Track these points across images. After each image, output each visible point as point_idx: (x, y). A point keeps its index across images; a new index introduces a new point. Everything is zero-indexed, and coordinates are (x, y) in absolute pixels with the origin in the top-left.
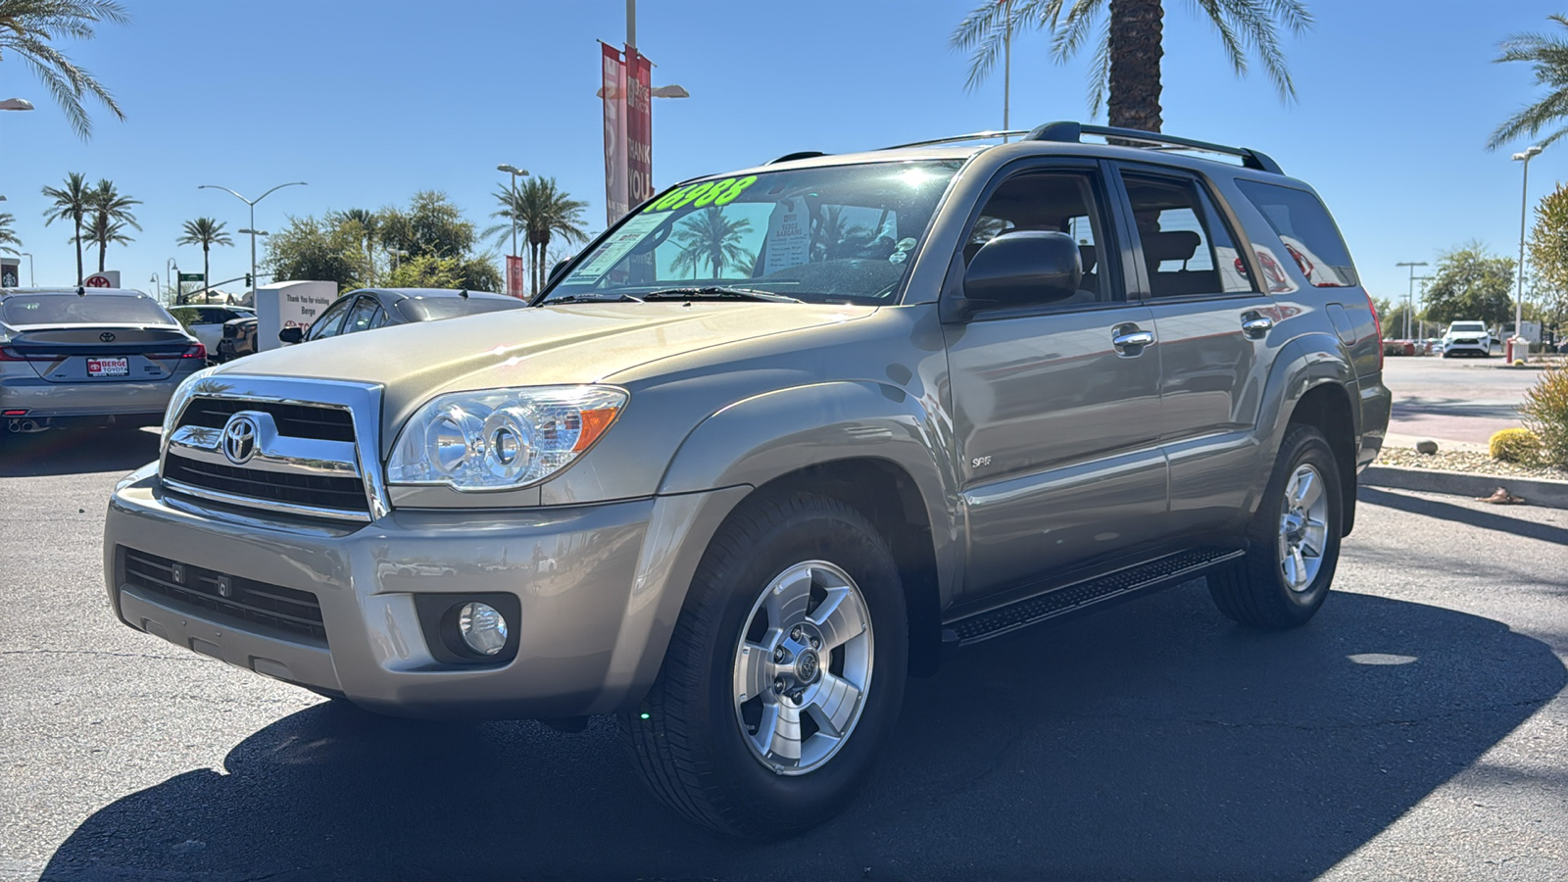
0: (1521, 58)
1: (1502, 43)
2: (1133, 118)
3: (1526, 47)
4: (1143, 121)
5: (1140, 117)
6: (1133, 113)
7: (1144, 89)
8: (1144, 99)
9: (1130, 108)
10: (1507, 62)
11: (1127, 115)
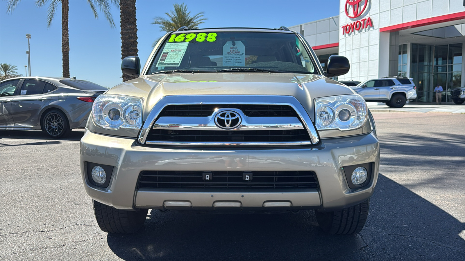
0: (158, 24)
1: (155, 19)
2: (130, 28)
3: (160, 21)
4: (133, 29)
5: (132, 28)
6: (130, 26)
7: (133, 19)
8: (133, 23)
9: (129, 25)
10: (155, 24)
11: (128, 27)
